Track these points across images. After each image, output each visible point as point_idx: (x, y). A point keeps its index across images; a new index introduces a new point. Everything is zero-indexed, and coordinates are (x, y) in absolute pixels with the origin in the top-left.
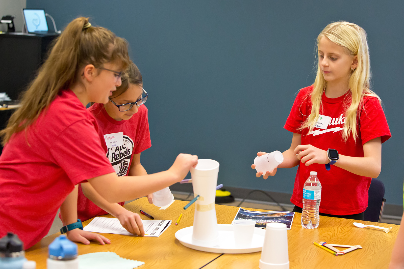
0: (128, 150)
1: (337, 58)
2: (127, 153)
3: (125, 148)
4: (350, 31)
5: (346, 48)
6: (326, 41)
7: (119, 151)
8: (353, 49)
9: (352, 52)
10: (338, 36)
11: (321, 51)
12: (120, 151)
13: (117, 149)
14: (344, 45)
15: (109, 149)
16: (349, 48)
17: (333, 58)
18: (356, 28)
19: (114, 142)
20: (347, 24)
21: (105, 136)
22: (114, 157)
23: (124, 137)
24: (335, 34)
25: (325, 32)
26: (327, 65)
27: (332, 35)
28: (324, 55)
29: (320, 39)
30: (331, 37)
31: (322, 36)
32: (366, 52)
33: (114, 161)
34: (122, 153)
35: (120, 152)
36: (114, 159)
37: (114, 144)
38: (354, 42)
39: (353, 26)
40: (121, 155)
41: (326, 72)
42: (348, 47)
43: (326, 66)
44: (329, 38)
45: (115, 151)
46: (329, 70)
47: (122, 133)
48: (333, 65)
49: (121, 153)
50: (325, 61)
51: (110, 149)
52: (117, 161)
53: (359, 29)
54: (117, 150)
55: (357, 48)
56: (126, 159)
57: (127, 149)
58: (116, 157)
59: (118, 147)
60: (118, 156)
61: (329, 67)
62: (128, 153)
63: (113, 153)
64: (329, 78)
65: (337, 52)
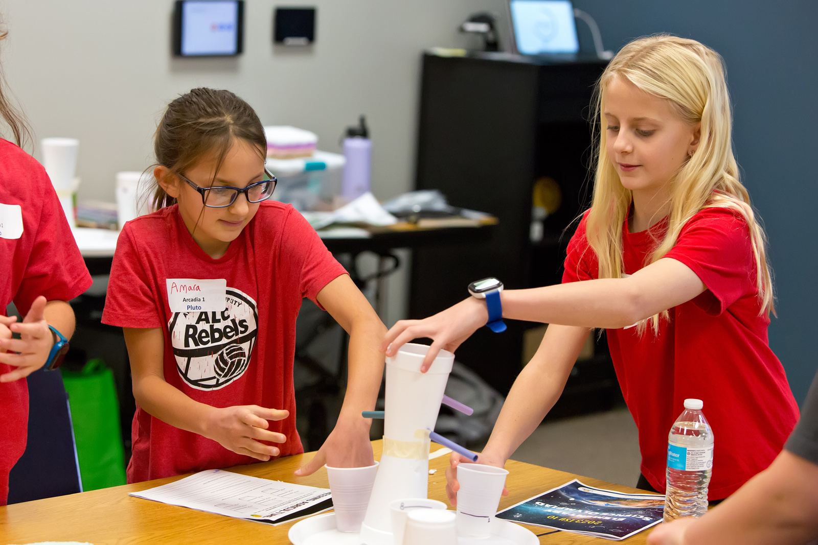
0: (237, 322)
1: (655, 130)
2: (236, 329)
3: (229, 316)
4: (683, 60)
5: (676, 102)
6: (624, 86)
7: (208, 322)
8: (693, 106)
9: (692, 113)
10: (654, 72)
11: (612, 113)
12: (211, 324)
13: (203, 317)
14: (670, 96)
15: (177, 314)
16: (684, 102)
17: (643, 131)
18: (697, 52)
19: (195, 300)
20: (674, 40)
21: (169, 282)
22: (193, 336)
23: (228, 292)
24: (646, 68)
25: (619, 66)
26: (628, 148)
27: (638, 72)
28: (619, 124)
29: (607, 83)
30: (635, 76)
31: (612, 77)
32: (723, 109)
33: (192, 346)
34: (218, 330)
35: (212, 327)
36: (190, 340)
37: (194, 304)
38: (696, 87)
39: (691, 45)
40: (217, 335)
41: (627, 167)
42: (680, 101)
43: (626, 152)
44: (630, 79)
45: (198, 322)
46: (632, 160)
47: (224, 281)
48: (645, 148)
49: (213, 330)
50: (623, 140)
51: (181, 316)
52: (201, 346)
53: (706, 54)
54: (203, 320)
55: (703, 102)
56: (235, 344)
57: (233, 321)
58: (197, 336)
59: (206, 313)
60: (204, 334)
61: (635, 152)
62: (240, 329)
63: (188, 327)
64: (636, 181)
65: (652, 116)
